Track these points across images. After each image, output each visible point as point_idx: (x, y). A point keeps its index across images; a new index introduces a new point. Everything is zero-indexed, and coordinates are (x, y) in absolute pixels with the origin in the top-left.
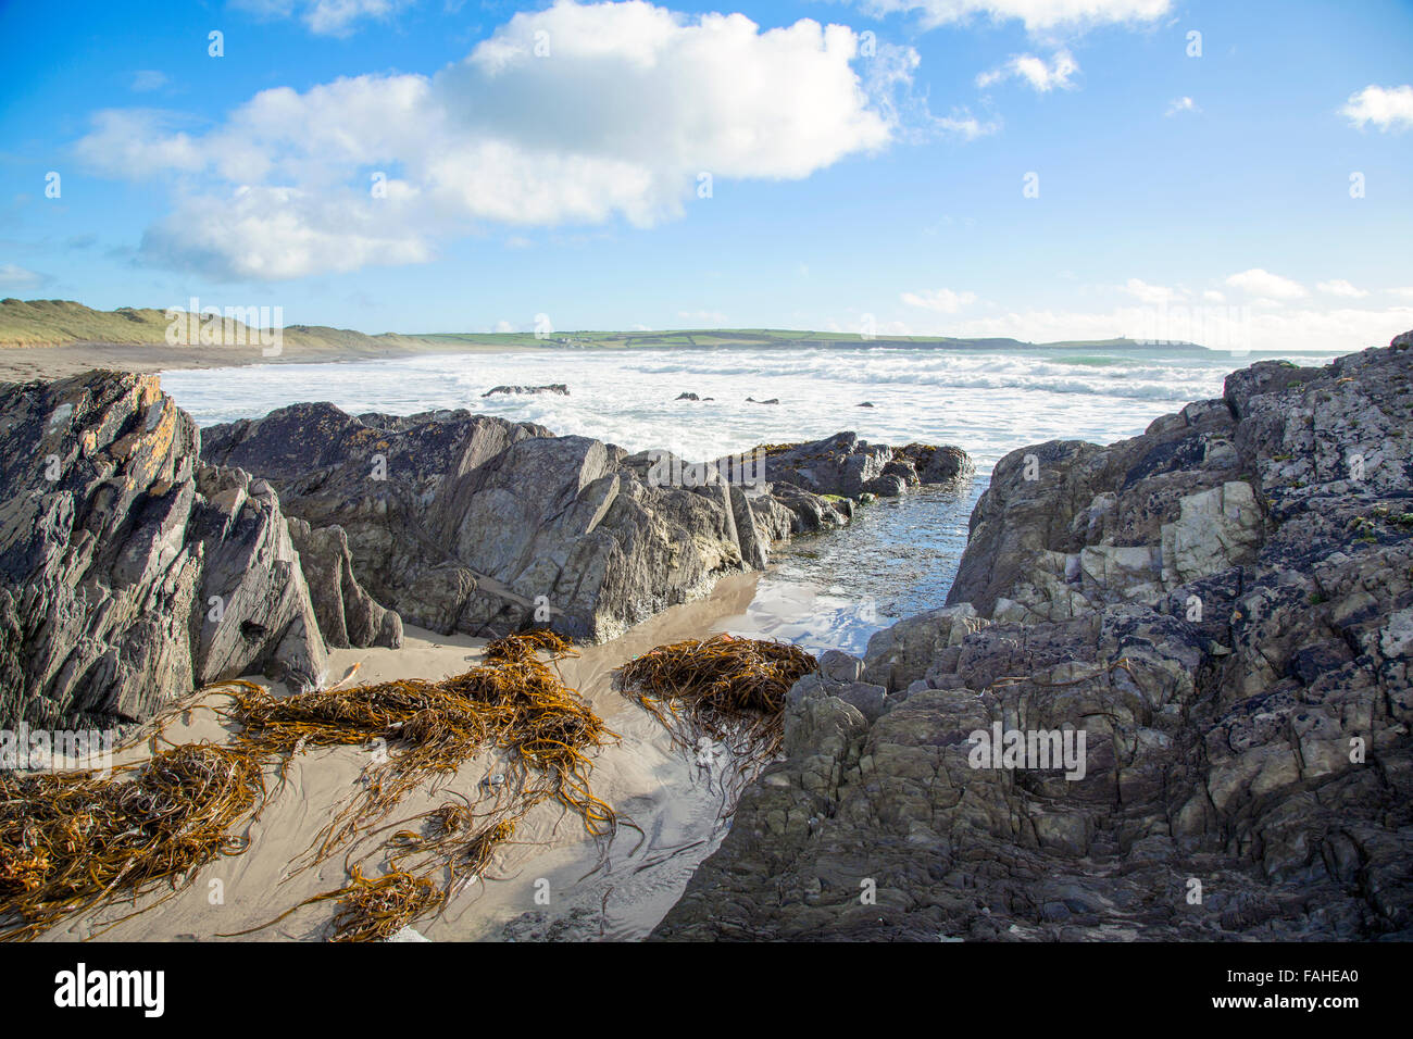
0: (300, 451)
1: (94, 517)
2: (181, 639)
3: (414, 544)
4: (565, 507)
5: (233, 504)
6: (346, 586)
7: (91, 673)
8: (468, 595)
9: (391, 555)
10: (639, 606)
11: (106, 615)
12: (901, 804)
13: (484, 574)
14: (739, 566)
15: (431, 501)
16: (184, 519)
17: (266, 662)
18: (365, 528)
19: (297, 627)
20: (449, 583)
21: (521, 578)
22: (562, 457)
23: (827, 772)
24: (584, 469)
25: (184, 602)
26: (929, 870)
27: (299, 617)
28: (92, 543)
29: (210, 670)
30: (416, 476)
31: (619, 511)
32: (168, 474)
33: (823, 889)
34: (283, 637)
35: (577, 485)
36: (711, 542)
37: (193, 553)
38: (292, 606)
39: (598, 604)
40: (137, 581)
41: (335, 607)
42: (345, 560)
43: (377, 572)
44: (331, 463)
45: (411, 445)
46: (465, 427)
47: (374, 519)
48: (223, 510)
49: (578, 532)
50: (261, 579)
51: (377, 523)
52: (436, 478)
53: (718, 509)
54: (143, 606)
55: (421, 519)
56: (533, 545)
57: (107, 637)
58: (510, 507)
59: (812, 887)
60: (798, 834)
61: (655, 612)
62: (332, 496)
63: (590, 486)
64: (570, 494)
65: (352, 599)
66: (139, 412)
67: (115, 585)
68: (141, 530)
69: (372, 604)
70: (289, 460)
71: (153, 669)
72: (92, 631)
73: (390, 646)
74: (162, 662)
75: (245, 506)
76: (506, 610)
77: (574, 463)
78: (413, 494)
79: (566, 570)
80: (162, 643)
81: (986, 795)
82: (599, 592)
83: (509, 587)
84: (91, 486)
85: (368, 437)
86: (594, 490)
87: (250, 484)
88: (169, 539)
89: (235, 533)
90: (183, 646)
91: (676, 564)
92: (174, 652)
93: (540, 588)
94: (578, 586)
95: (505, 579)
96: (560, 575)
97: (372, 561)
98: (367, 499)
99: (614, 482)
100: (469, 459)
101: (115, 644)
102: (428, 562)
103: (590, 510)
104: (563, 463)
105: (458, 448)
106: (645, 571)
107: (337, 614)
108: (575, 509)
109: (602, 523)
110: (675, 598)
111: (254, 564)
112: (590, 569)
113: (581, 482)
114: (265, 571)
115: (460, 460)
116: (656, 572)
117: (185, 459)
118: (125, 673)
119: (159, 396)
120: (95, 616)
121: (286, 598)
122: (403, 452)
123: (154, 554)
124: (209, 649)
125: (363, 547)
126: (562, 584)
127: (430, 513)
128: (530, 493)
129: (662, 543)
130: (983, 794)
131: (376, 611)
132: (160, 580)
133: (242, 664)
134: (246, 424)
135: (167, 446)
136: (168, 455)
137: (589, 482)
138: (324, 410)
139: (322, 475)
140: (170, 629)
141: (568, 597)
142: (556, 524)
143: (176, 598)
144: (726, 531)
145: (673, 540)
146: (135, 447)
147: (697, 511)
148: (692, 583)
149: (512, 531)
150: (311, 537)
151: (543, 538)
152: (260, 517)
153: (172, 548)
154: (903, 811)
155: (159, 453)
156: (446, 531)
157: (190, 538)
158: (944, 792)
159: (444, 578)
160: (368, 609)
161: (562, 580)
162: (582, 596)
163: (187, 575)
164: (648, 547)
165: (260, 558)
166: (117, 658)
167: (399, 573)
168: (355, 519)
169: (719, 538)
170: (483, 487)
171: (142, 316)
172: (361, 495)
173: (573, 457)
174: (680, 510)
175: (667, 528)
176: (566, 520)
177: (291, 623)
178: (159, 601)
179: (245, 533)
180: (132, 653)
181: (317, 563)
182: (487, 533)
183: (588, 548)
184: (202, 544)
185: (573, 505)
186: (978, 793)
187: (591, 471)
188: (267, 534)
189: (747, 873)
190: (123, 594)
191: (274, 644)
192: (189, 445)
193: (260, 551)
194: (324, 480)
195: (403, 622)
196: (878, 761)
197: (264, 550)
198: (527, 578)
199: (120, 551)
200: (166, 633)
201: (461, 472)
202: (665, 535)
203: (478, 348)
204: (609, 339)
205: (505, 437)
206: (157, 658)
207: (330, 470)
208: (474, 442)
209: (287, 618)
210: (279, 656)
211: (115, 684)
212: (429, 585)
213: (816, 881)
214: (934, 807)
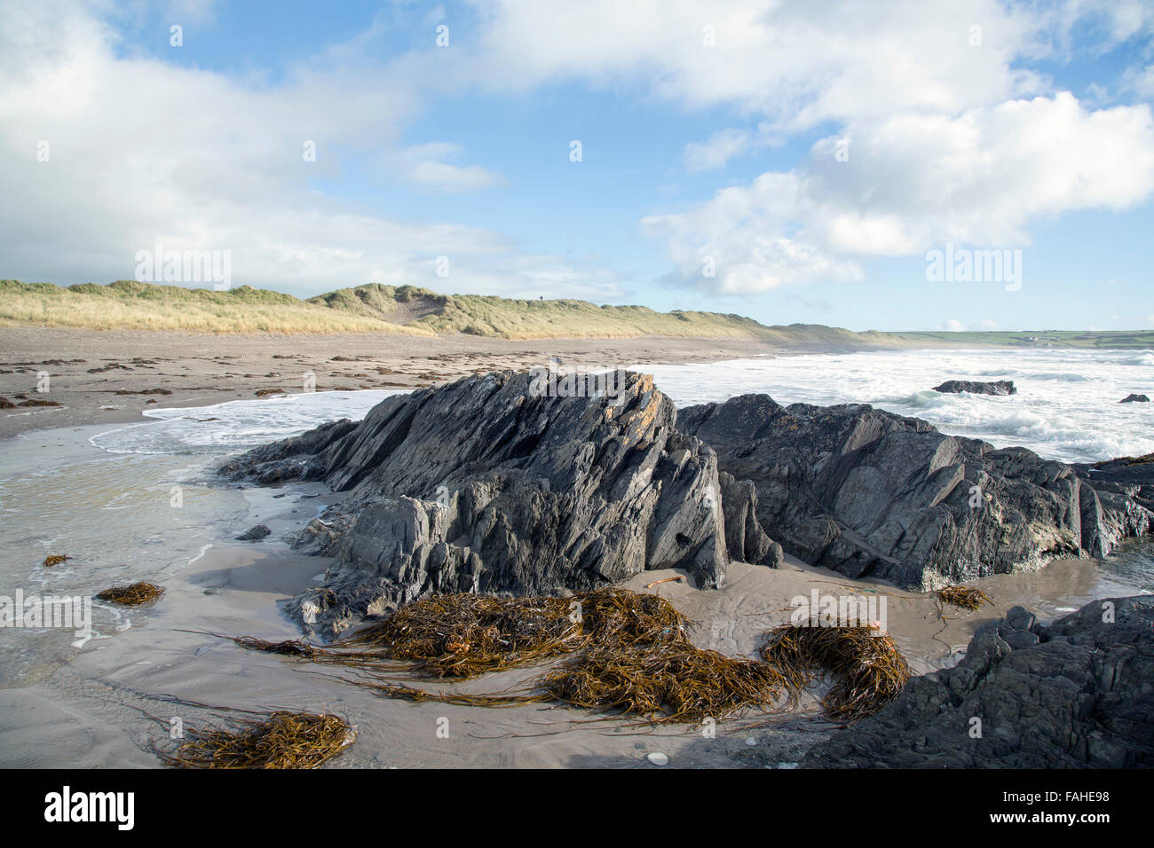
0: (743, 427)
1: (604, 459)
2: (641, 538)
3: (802, 500)
4: (916, 485)
5: (682, 459)
6: (749, 522)
7: (590, 548)
8: (833, 540)
9: (786, 505)
10: (965, 568)
11: (601, 516)
12: (1000, 707)
13: (850, 527)
14: (1075, 552)
15: (819, 471)
16: (653, 465)
17: (689, 561)
18: (772, 485)
19: (710, 542)
20: (820, 530)
21: (875, 534)
22: (920, 447)
23: (967, 680)
24: (935, 458)
25: (646, 515)
26: (994, 749)
27: (712, 536)
28: (601, 474)
29: (655, 560)
30: (812, 452)
31: (961, 493)
32: (650, 437)
33: (926, 744)
34: (702, 547)
35: (928, 469)
36: (1048, 529)
37: (655, 487)
38: (709, 528)
39: (928, 561)
40: (621, 500)
41: (738, 534)
42: (750, 505)
43: (776, 516)
44: (760, 437)
45: (813, 430)
46: (851, 419)
47: (779, 479)
48: (676, 462)
49: (923, 505)
50: (692, 509)
51: (781, 482)
52: (826, 455)
53: (1060, 501)
54: (622, 515)
55: (811, 483)
56: (888, 510)
57: (601, 529)
58: (875, 481)
59: (919, 741)
60: (932, 712)
61: (980, 576)
62: (756, 460)
63: (940, 471)
64: (921, 476)
65: (751, 530)
66: (638, 397)
67: (609, 500)
68: (629, 469)
69: (763, 536)
70: (736, 433)
71: (622, 553)
72: (593, 524)
73: (771, 566)
74: (628, 549)
75: (689, 461)
76: (857, 554)
77: (928, 452)
78: (808, 465)
79: (909, 532)
80: (629, 538)
81: (1058, 715)
82: (930, 552)
83: (865, 539)
84: (605, 440)
85: (788, 421)
86: (942, 474)
87: (700, 447)
88: (642, 477)
89: (681, 477)
90: (641, 542)
91: (1006, 541)
92: (636, 545)
93: (886, 543)
94: (914, 546)
95: (864, 533)
96: (903, 534)
97: (773, 508)
98: (777, 465)
99: (959, 470)
100: (851, 442)
101: (604, 534)
102: (810, 513)
103: (935, 490)
104: (920, 451)
105: (843, 434)
106: (975, 542)
107: (739, 539)
108: (924, 487)
109: (946, 500)
110: (1002, 567)
111: (689, 498)
112: (926, 534)
113: (932, 467)
114: (695, 504)
115: (844, 443)
116: (986, 544)
117: (663, 428)
118: (606, 551)
119: (651, 388)
120: (596, 516)
121: (706, 522)
122: (807, 434)
123: (632, 484)
124: (656, 546)
125: (769, 498)
126: (904, 542)
127: (818, 479)
128: (892, 472)
129: (995, 522)
130: (1055, 713)
131: (766, 542)
132: (634, 501)
133: (674, 560)
134: (713, 406)
135: (651, 420)
136: (651, 425)
137: (939, 467)
138: (763, 400)
139: (753, 445)
140: (635, 531)
141: (906, 552)
142: (908, 497)
143: (641, 512)
144: (1067, 520)
145: (1006, 521)
146: (632, 418)
147: (1038, 501)
148: (1021, 559)
149: (875, 499)
150: (733, 486)
151: (897, 507)
152: (697, 469)
153: (643, 482)
154: (999, 713)
155: (645, 423)
156: (828, 493)
157: (655, 477)
158: (1032, 706)
159: (818, 526)
160: (760, 539)
161: (905, 539)
162: (915, 553)
163: (649, 500)
164: (981, 524)
165: (693, 495)
166: (604, 542)
167: (790, 518)
168: (767, 478)
169: (1058, 526)
170: (859, 464)
171: (686, 316)
172: (774, 462)
173: (928, 447)
174: (1022, 498)
175: (1003, 511)
176: (916, 495)
177: (707, 539)
178: (632, 513)
179: (686, 478)
180: (612, 541)
181: (733, 503)
182: (857, 498)
183: (928, 518)
184: (660, 482)
185: (922, 485)
186: (1051, 712)
187: (941, 460)
188: (700, 481)
189: (892, 727)
190: (612, 505)
191: (696, 551)
192: (668, 418)
193: (694, 491)
194: (754, 449)
195: (784, 551)
196: (999, 678)
197: (696, 491)
198: (879, 535)
199: (615, 480)
200: (633, 533)
201: (844, 452)
202: (999, 516)
203: (948, 345)
204: (1078, 338)
205: (881, 428)
206: (625, 546)
207: (759, 442)
208: (856, 430)
209: (705, 536)
210: (696, 559)
211: (600, 556)
212: (807, 529)
213: (923, 738)
214: (1020, 715)
